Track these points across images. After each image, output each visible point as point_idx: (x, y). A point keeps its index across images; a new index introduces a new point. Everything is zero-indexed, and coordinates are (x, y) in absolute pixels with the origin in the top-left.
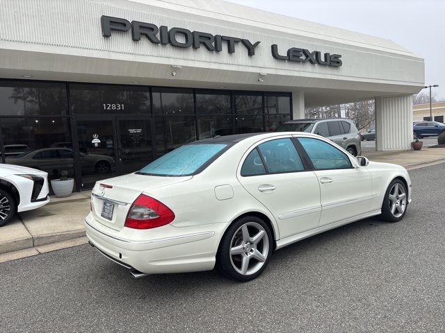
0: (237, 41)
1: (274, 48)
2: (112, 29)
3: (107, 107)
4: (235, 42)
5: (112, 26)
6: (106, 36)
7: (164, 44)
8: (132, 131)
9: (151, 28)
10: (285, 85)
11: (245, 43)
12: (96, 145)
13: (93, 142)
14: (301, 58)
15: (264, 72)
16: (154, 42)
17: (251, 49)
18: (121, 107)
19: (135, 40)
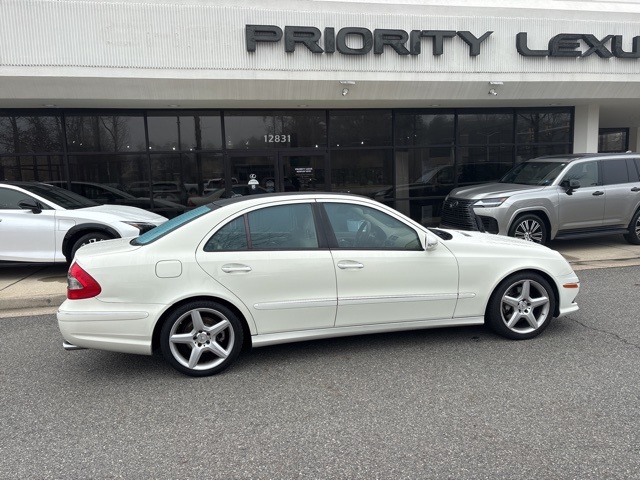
0: (448, 35)
1: (521, 39)
2: (257, 41)
3: (268, 139)
4: (445, 37)
5: (259, 37)
6: (251, 50)
7: (329, 52)
8: (299, 170)
9: (312, 32)
10: (544, 98)
11: (465, 37)
12: (253, 187)
13: (250, 183)
14: (578, 49)
15: (498, 79)
16: (315, 51)
17: (474, 45)
18: (287, 138)
19: (289, 50)
